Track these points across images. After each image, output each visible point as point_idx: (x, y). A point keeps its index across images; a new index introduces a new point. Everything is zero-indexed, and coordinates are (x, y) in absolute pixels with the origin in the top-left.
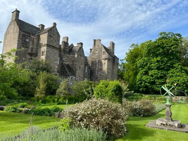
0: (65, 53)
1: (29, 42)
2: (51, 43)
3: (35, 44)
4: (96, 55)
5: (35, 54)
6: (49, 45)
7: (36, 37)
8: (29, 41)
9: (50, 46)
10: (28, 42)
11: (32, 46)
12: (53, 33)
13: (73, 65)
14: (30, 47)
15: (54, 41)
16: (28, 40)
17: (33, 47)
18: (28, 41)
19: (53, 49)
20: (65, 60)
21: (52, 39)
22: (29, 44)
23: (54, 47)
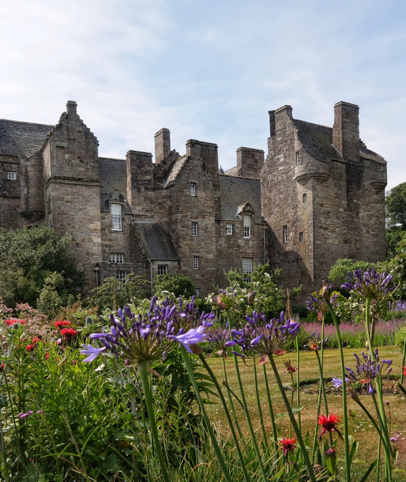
0: (139, 189)
1: (18, 181)
2: (67, 168)
3: (32, 182)
4: (280, 168)
5: (35, 212)
6: (59, 178)
7: (32, 162)
8: (18, 177)
9: (65, 178)
10: (16, 181)
11: (26, 189)
12: (68, 135)
13: (170, 223)
14: (23, 195)
15: (77, 161)
16: (15, 176)
17: (28, 193)
18: (15, 179)
19: (78, 187)
20: (142, 213)
21: (67, 156)
22: (19, 185)
23: (79, 180)
